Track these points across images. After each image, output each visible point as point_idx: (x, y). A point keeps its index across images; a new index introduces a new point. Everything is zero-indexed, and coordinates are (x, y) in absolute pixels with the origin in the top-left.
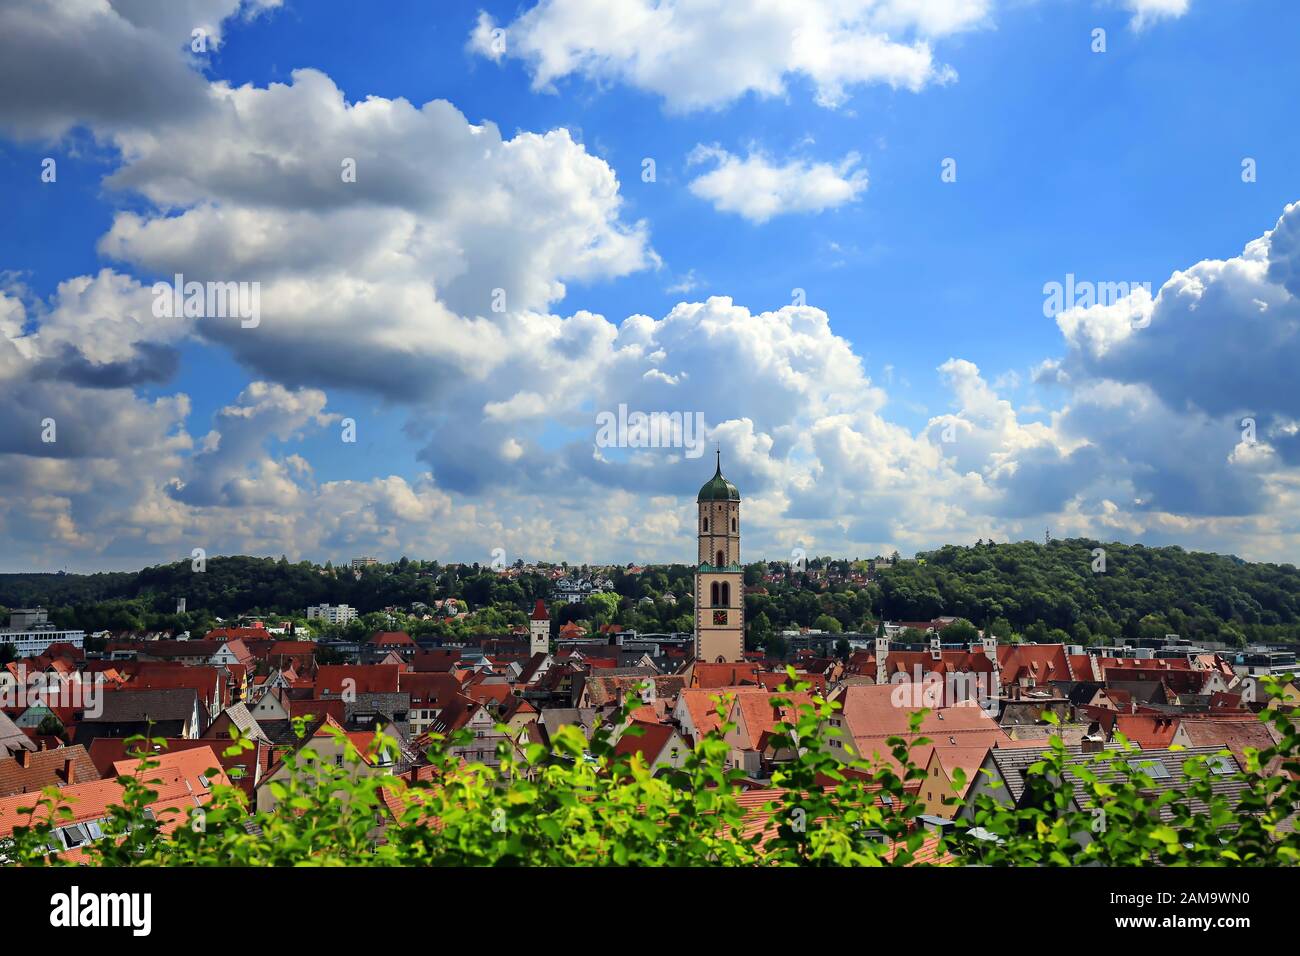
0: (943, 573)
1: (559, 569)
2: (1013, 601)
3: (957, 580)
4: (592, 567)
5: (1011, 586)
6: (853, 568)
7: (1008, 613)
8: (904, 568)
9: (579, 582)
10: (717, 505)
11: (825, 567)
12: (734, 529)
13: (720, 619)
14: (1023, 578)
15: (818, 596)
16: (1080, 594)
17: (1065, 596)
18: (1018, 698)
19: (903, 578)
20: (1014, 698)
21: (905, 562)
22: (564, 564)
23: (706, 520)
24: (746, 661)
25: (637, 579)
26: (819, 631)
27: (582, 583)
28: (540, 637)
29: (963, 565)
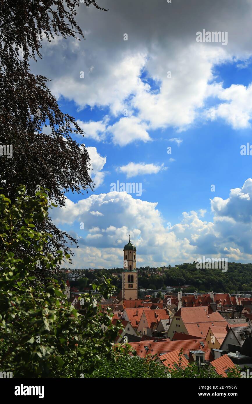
0: (184, 271)
1: (68, 270)
2: (205, 280)
3: (188, 274)
4: (78, 270)
5: (204, 275)
6: (157, 270)
7: (204, 283)
8: (173, 270)
9: (75, 274)
10: (129, 251)
11: (149, 269)
12: (134, 259)
13: (131, 286)
14: (208, 273)
15: (148, 278)
16: (224, 278)
17: (220, 278)
18: (224, 311)
19: (173, 273)
20: (223, 311)
21: (173, 268)
22: (69, 269)
23: (126, 256)
24: (138, 300)
25: (93, 273)
26: (150, 290)
27: (76, 275)
28: (67, 292)
29: (190, 269)
